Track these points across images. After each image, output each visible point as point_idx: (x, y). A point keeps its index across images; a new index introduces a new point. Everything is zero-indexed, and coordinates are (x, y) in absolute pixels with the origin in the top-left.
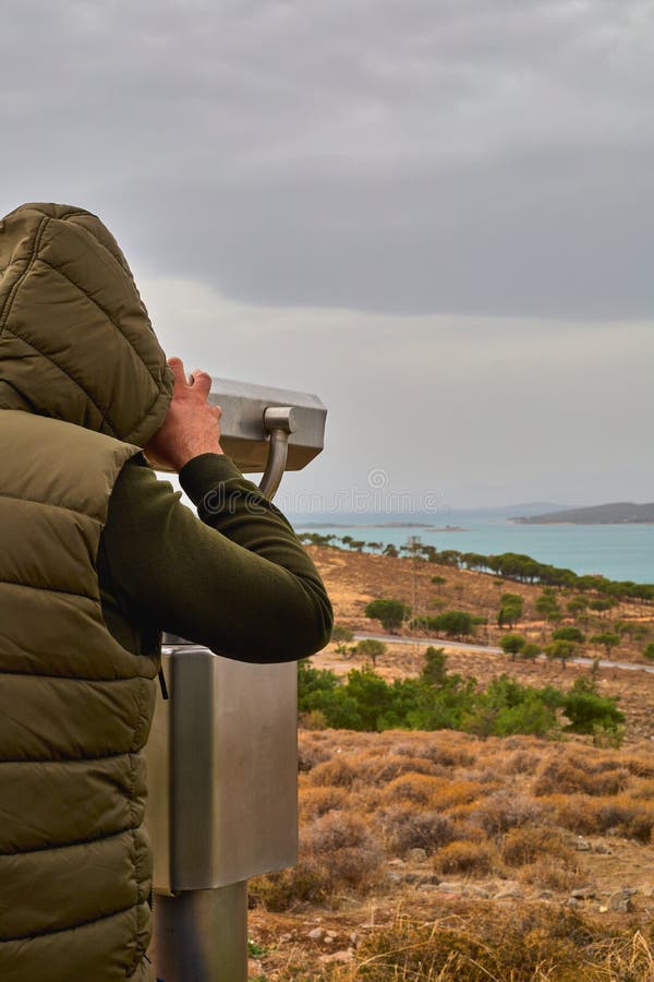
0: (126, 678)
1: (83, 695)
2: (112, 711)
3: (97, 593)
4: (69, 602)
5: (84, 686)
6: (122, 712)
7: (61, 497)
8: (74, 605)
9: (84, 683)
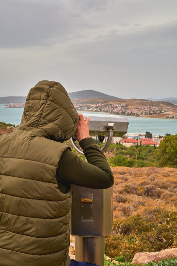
0: (64, 200)
1: (54, 204)
2: (61, 207)
3: (56, 182)
4: (50, 185)
5: (55, 203)
6: (64, 207)
7: (48, 162)
8: (52, 185)
9: (55, 202)
